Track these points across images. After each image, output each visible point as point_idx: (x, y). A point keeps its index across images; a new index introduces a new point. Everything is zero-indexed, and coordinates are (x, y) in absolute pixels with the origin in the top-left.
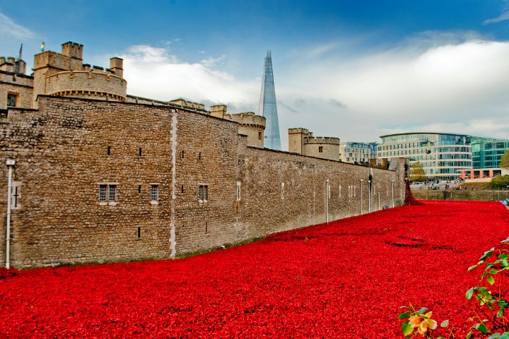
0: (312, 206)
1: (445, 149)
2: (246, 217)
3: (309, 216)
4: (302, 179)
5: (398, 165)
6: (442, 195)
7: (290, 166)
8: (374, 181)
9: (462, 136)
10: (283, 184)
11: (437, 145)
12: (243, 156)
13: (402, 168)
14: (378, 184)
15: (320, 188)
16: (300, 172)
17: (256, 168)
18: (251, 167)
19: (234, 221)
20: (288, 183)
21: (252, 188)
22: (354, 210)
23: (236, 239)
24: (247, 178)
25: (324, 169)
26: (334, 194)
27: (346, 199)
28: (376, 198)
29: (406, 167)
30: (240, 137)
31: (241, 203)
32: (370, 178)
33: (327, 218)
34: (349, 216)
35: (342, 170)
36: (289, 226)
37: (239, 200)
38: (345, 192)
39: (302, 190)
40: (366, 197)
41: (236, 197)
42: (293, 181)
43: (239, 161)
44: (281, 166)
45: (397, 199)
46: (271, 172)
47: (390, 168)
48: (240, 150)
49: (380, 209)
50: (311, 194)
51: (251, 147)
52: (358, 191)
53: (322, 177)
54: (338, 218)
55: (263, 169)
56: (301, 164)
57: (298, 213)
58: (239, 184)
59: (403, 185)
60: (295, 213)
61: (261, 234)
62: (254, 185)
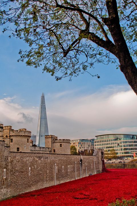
0: (47, 177)
1: (126, 142)
2: (8, 186)
3: (45, 182)
4: (41, 165)
5: (98, 152)
6: (123, 166)
7: (34, 159)
8: (83, 162)
9: (134, 135)
10: (30, 168)
11: (122, 140)
12: (8, 157)
13: (100, 154)
14: (86, 163)
15: (51, 168)
16: (40, 161)
17: (15, 162)
18: (12, 162)
19: (2, 188)
20: (33, 167)
21: (12, 172)
22: (72, 177)
23: (3, 197)
24: (9, 167)
25: (53, 159)
26: (59, 170)
27: (67, 172)
28: (85, 170)
29: (102, 153)
30: (6, 148)
31: (6, 179)
32: (81, 160)
33: (56, 183)
34: (69, 181)
35: (64, 158)
36: (33, 189)
37: (5, 178)
38: (66, 169)
39: (41, 170)
40: (78, 170)
41: (3, 177)
42: (35, 166)
43: (5, 159)
44: (28, 159)
45: (98, 170)
46: (23, 162)
47: (94, 154)
48: (6, 153)
49: (87, 176)
50: (46, 172)
51: (12, 152)
52: (74, 168)
53: (52, 163)
54: (62, 182)
55: (18, 162)
56: (40, 158)
57: (38, 181)
58: (5, 170)
59: (101, 162)
60: (37, 182)
61: (16, 194)
62: (13, 170)
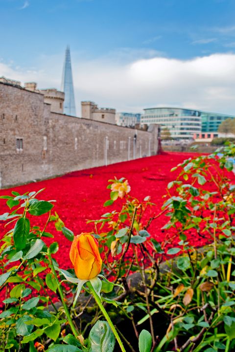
0: (96, 154)
1: (185, 119)
2: (50, 161)
3: (94, 160)
4: (90, 136)
5: (154, 128)
6: (181, 149)
7: (81, 127)
8: (138, 139)
9: (195, 111)
10: (76, 139)
11: (180, 116)
12: (47, 119)
13: (156, 131)
14: (140, 141)
15: (102, 142)
16: (88, 131)
17: (57, 128)
18: (54, 127)
19: (42, 163)
20: (80, 138)
21: (54, 141)
22: (124, 158)
23: (44, 176)
24: (51, 135)
25: (104, 129)
26: (111, 146)
27: (119, 150)
28: (138, 149)
29: (159, 130)
30: (45, 105)
31: (47, 151)
32: (135, 136)
33: (106, 162)
34: (120, 161)
35: (116, 130)
36: (80, 168)
37: (45, 149)
38: (118, 145)
39: (89, 143)
40: (132, 149)
41: (43, 147)
42: (83, 137)
43: (45, 122)
44: (74, 126)
45: (152, 151)
46: (67, 130)
47: (149, 130)
48: (46, 114)
49: (141, 157)
50: (95, 146)
51: (53, 113)
52: (127, 145)
53: (102, 136)
54: (113, 162)
55: (62, 128)
56: (88, 126)
57: (87, 158)
58: (45, 138)
59: (157, 142)
60: (84, 159)
61: (61, 172)
62: (56, 139)
